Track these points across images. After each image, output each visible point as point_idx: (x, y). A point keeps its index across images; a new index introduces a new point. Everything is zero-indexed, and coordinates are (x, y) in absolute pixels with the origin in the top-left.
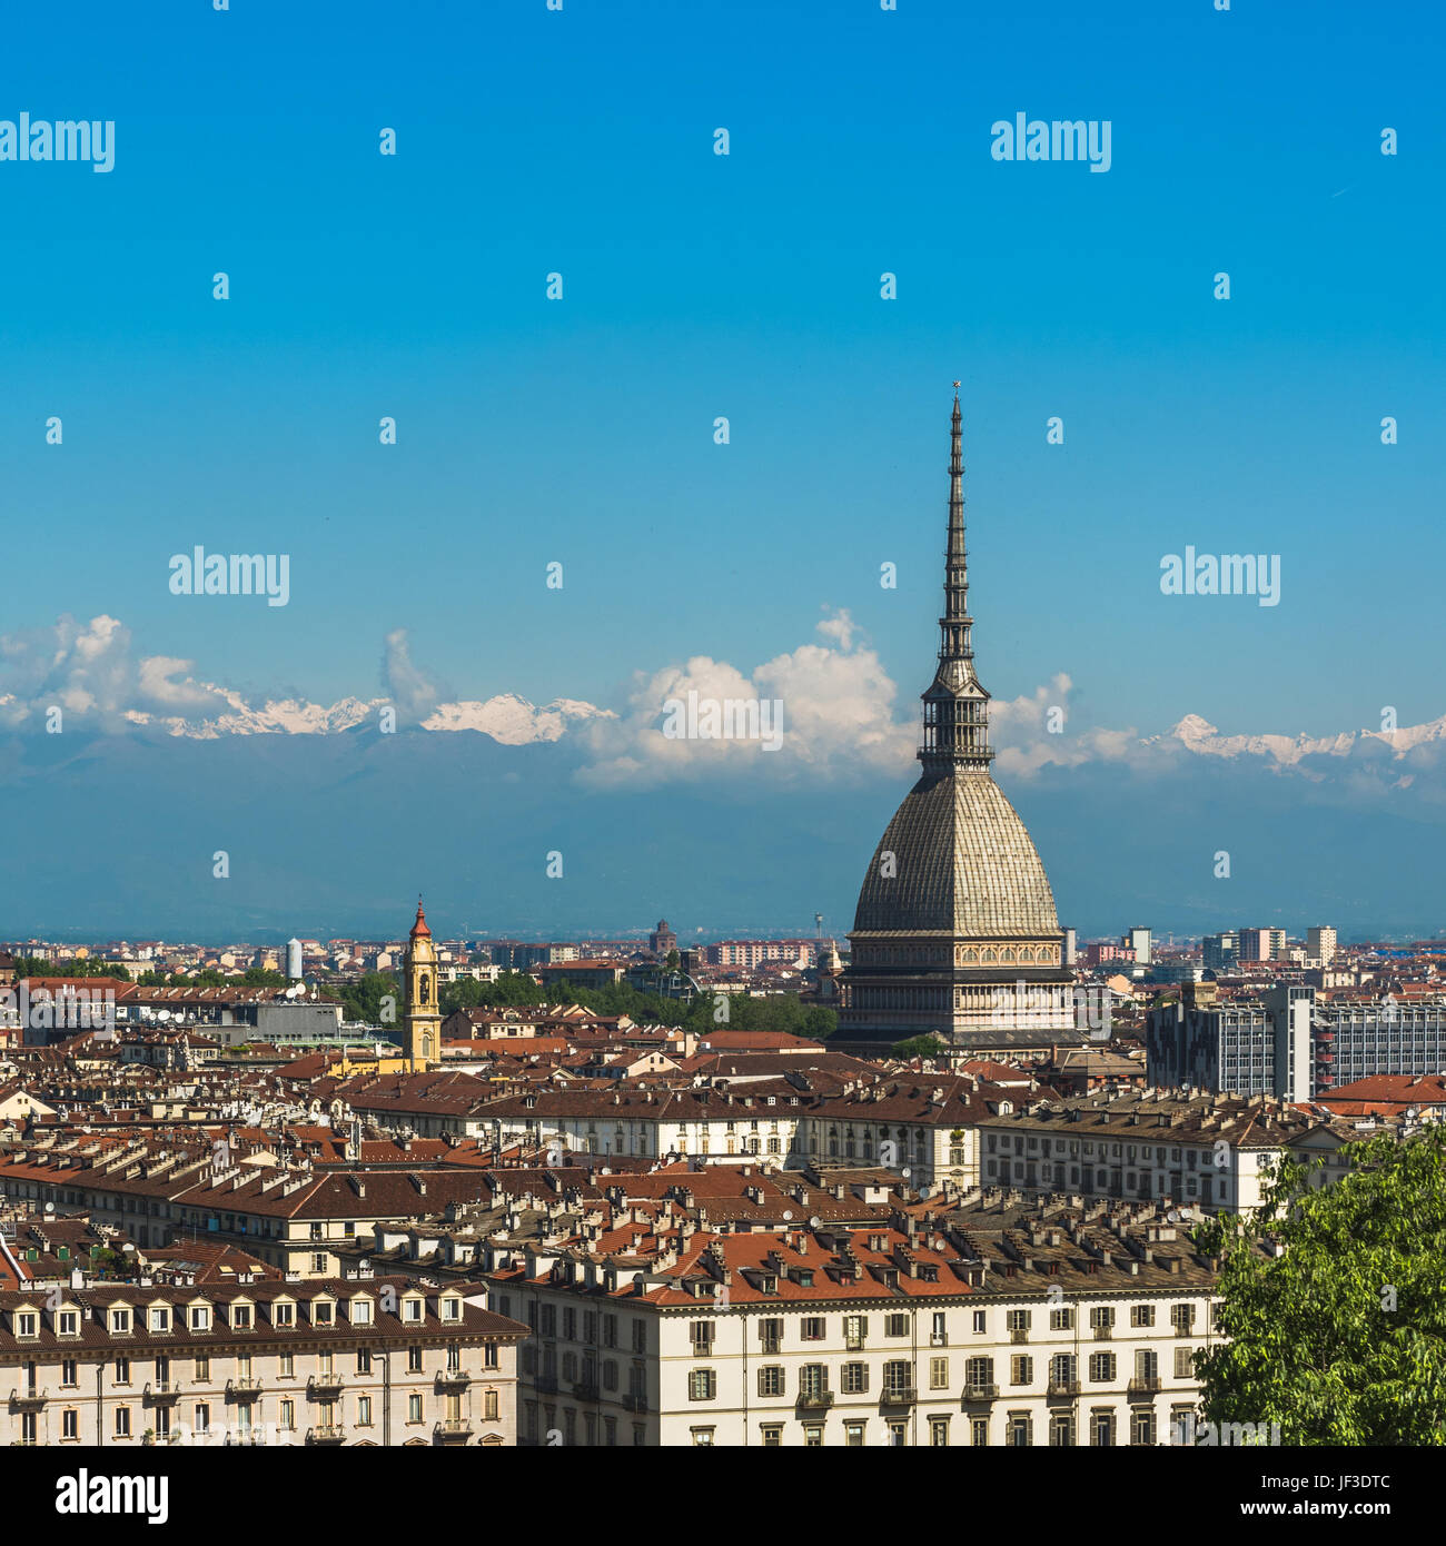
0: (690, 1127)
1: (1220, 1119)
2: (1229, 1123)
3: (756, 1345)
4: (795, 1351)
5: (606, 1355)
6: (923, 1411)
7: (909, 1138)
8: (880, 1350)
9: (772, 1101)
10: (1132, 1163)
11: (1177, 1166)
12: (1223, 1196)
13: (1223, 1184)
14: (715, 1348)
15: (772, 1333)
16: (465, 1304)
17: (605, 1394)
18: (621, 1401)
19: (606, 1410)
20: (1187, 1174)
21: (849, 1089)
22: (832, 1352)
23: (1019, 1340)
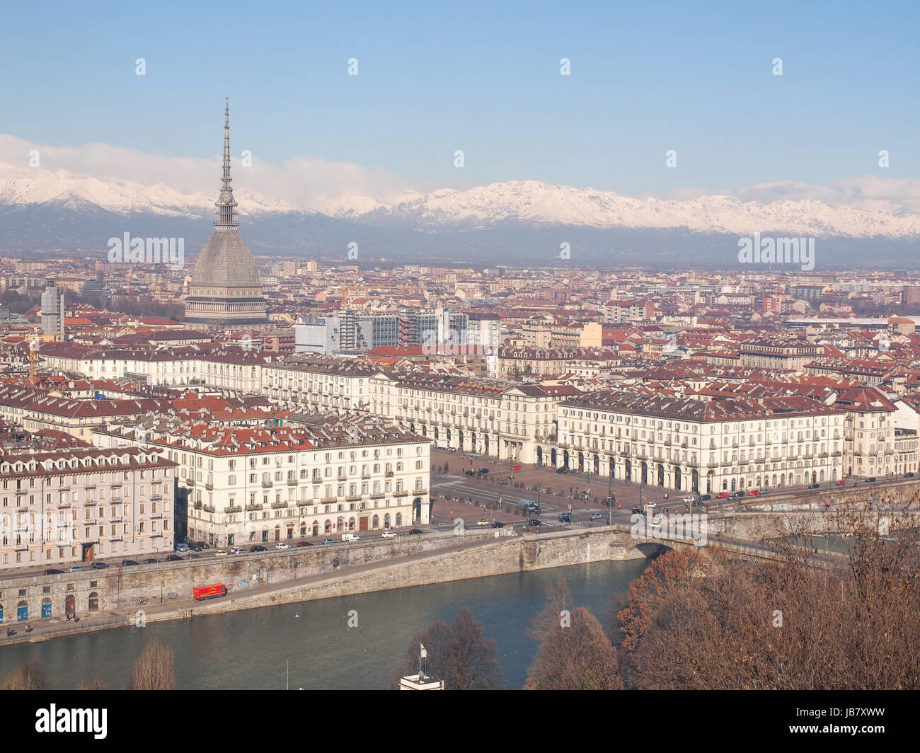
0: (160, 363)
1: (346, 367)
2: (349, 368)
3: (249, 466)
4: (260, 468)
5: (198, 470)
6: (299, 486)
7: (236, 369)
8: (286, 467)
9: (187, 355)
10: (316, 381)
11: (332, 382)
12: (348, 392)
13: (348, 389)
14: (236, 468)
15: (252, 463)
16: (158, 457)
17: (197, 483)
18: (204, 485)
19: (198, 488)
20: (334, 386)
21: (213, 351)
22: (271, 469)
23: (328, 462)
